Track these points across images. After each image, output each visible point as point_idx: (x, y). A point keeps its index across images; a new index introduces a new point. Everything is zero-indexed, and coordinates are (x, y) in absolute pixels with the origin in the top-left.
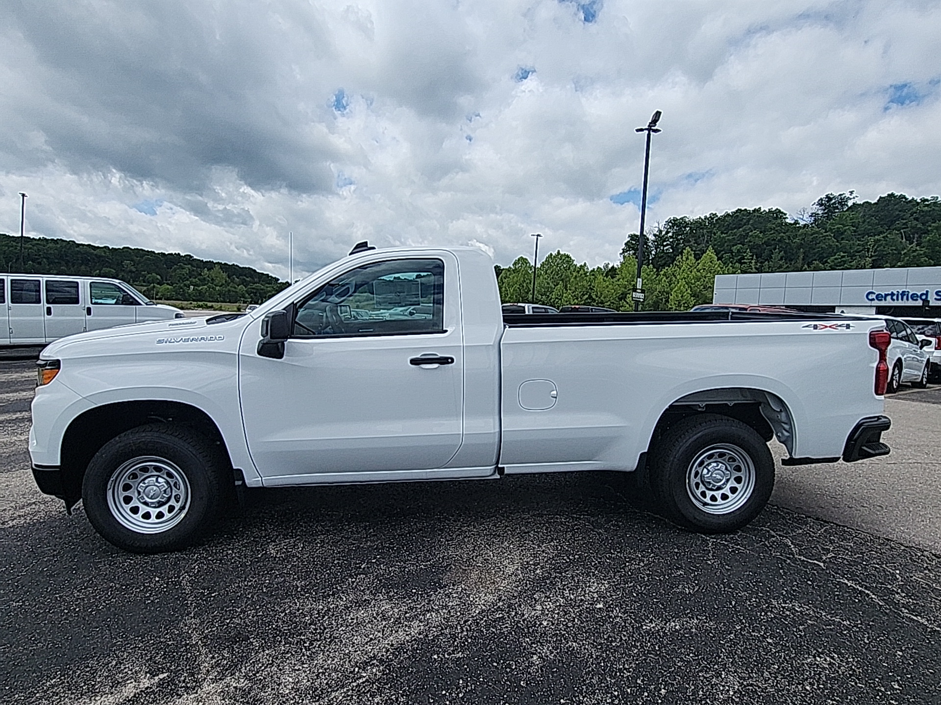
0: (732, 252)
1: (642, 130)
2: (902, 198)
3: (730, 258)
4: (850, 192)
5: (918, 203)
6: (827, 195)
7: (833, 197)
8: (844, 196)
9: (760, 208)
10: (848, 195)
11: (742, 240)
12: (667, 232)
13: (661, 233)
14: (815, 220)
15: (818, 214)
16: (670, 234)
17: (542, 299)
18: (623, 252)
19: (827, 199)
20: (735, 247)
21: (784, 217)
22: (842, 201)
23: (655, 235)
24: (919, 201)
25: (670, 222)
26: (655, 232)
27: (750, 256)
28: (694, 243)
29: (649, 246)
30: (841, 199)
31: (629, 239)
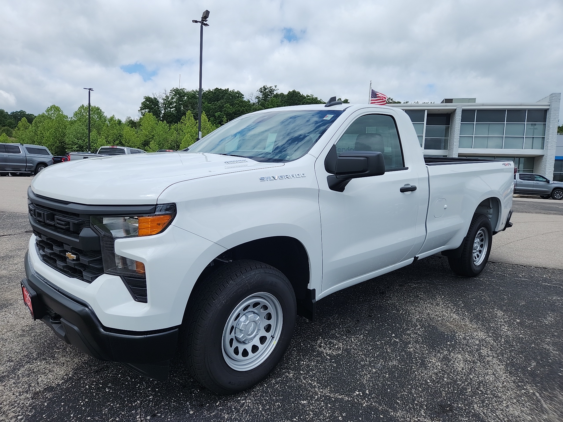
0: (215, 117)
1: (196, 22)
2: (298, 94)
3: (214, 121)
4: (275, 86)
5: (305, 97)
6: (264, 86)
7: (267, 88)
8: (272, 88)
9: (228, 89)
10: (274, 88)
11: (221, 108)
12: (172, 98)
13: (168, 98)
14: (259, 101)
15: (260, 97)
16: (174, 100)
17: (79, 143)
18: (141, 109)
19: (264, 89)
20: (217, 113)
21: (243, 97)
22: (271, 91)
23: (164, 99)
24: (305, 96)
25: (174, 91)
26: (164, 97)
27: (226, 120)
28: (191, 108)
29: (160, 107)
30: (271, 89)
31: (145, 100)
